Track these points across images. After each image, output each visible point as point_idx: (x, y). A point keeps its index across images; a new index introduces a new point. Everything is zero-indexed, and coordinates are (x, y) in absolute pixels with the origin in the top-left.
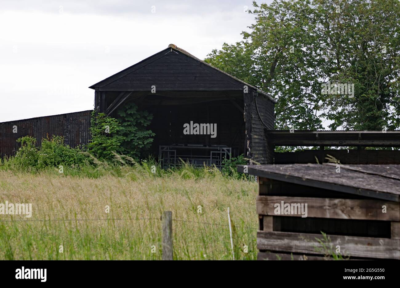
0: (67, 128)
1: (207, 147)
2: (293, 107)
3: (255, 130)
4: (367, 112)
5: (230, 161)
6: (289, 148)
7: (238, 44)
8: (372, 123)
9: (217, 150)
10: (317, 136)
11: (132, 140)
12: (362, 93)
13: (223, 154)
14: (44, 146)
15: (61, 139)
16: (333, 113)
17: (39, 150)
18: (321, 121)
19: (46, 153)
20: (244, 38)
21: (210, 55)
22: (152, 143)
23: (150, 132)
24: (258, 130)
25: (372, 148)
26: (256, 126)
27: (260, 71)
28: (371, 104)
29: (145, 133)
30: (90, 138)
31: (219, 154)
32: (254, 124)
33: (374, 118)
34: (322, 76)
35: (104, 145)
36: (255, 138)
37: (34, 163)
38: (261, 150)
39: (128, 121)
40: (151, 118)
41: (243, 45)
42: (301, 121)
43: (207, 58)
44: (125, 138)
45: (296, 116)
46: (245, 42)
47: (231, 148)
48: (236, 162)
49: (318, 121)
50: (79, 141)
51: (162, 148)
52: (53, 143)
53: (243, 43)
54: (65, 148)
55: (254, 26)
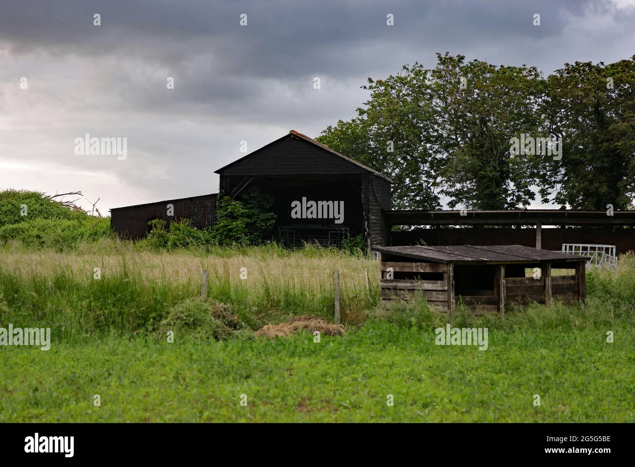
0: (194, 210)
1: (326, 228)
2: (411, 185)
3: (373, 211)
4: (485, 190)
5: (349, 241)
6: (406, 227)
7: (353, 121)
8: (490, 200)
9: (335, 230)
10: (432, 216)
11: (255, 221)
12: (480, 170)
13: (341, 235)
14: (173, 228)
15: (188, 222)
16: (451, 190)
17: (168, 232)
18: (439, 199)
19: (175, 235)
20: (360, 115)
21: (324, 132)
22: (274, 224)
23: (272, 214)
24: (375, 211)
25: (490, 227)
26: (374, 207)
27: (375, 148)
28: (490, 181)
29: (268, 215)
30: (216, 220)
31: (337, 234)
32: (371, 205)
33: (494, 196)
34: (440, 152)
35: (230, 227)
36: (373, 219)
37: (164, 244)
38: (379, 230)
39: (251, 204)
40: (273, 201)
41: (358, 122)
42: (418, 198)
43: (321, 135)
44: (249, 220)
45: (413, 194)
46: (360, 118)
47: (348, 228)
48: (355, 241)
49: (436, 198)
50: (205, 223)
51: (282, 229)
52: (182, 226)
53: (359, 119)
54: (192, 230)
55: (369, 103)
